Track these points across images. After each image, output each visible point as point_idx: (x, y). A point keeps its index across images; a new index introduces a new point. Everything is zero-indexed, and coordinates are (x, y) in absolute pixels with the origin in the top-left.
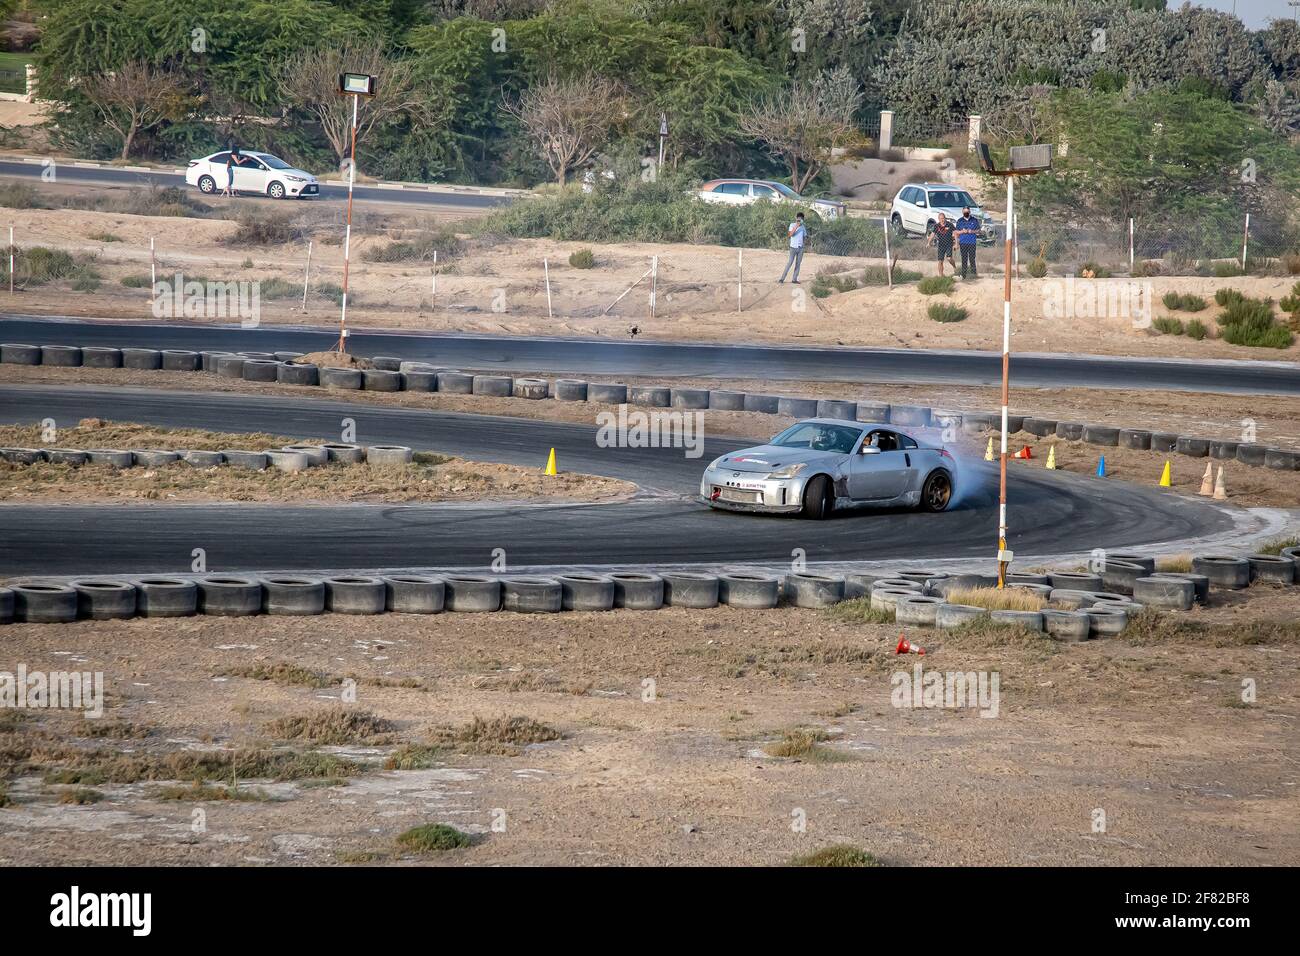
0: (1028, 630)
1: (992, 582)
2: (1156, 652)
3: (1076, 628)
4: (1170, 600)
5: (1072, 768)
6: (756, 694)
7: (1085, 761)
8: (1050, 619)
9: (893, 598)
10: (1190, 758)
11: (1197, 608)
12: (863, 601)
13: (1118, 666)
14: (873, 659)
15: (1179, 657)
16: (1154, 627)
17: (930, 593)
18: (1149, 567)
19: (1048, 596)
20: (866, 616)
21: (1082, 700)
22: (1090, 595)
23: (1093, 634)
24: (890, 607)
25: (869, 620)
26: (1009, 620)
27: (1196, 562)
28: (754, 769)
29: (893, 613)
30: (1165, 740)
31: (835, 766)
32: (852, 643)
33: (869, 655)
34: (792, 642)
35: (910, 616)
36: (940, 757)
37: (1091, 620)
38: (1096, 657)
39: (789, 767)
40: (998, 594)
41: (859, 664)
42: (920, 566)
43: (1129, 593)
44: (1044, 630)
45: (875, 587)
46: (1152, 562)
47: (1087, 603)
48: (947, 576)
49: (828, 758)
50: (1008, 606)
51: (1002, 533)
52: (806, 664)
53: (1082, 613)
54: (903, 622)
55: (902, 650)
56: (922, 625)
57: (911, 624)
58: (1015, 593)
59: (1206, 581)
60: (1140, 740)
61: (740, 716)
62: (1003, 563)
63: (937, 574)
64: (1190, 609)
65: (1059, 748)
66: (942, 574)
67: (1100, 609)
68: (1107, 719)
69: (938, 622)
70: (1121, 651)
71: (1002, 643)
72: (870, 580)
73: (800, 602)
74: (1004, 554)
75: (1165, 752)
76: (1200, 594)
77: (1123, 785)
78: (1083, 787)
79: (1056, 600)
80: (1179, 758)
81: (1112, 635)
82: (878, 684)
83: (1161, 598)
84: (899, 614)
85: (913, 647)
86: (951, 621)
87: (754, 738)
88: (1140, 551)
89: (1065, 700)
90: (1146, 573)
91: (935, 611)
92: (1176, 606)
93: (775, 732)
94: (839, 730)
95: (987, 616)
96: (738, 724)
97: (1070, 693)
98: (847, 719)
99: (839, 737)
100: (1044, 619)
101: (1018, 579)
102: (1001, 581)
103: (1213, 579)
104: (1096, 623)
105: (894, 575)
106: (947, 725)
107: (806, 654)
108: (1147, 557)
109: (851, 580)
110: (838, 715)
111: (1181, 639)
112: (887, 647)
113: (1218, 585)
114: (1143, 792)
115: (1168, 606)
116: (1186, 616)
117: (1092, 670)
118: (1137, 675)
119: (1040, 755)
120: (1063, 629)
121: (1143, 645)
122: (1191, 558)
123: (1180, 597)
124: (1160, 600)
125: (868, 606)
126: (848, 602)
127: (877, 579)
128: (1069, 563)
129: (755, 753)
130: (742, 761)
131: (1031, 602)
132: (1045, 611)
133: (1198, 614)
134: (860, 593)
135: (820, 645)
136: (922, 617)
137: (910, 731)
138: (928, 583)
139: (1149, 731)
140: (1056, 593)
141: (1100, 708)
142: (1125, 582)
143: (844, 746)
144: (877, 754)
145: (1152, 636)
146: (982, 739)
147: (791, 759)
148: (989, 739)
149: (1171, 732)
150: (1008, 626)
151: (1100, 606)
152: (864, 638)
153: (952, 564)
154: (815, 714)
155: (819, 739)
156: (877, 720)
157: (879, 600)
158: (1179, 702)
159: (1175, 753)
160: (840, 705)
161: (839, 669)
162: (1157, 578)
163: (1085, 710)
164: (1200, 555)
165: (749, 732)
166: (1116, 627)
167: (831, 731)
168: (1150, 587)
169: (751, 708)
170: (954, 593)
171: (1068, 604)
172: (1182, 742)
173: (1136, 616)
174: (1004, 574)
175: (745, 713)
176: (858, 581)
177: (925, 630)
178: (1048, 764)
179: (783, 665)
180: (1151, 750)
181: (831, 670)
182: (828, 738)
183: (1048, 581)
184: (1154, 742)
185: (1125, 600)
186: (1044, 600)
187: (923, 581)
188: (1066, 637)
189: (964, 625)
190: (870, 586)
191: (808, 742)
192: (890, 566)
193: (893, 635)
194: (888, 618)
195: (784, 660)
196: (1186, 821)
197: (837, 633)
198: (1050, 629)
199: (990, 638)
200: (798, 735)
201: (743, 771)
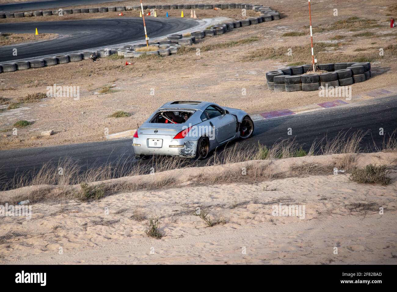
0: (155, 55)
1: (145, 45)
2: (185, 56)
3: (166, 53)
4: (187, 43)
5: (170, 85)
6: (94, 79)
7: (173, 83)
8: (160, 52)
9: (123, 52)
10: (196, 79)
11: (193, 44)
12: (116, 54)
13: (177, 60)
14: (120, 67)
15: (191, 56)
16: (184, 50)
17: (132, 50)
18: (181, 36)
19: (159, 47)
20: (117, 58)
21: (170, 69)
22: (168, 45)
23: (170, 54)
24: (123, 55)
25: (118, 58)
26: (151, 54)
27: (192, 34)
28: (96, 97)
29: (123, 56)
30: (190, 76)
31: (115, 93)
32: (115, 64)
33: (119, 67)
34: (101, 66)
35: (128, 56)
36: (139, 87)
37: (169, 51)
38: (172, 59)
39: (104, 95)
40: (147, 48)
41: (117, 69)
42: (128, 44)
43: (177, 43)
44: (159, 55)
45: (119, 50)
46: (181, 35)
47: (168, 47)
48: (135, 46)
49: (113, 92)
50: (150, 50)
51: (146, 33)
52: (105, 71)
53: (167, 49)
54: (126, 58)
55: (127, 64)
56: (131, 58)
57: (128, 58)
58: (151, 47)
59: (195, 38)
60: (184, 77)
61: (91, 85)
62: (147, 41)
63: (133, 45)
64: (192, 45)
65: (166, 81)
66: (134, 45)
67: (171, 48)
68: (176, 73)
69: (134, 56)
70: (178, 57)
71: (150, 59)
72: (117, 49)
73: (101, 56)
74: (147, 38)
75: (190, 78)
76: (193, 41)
77: (181, 88)
78: (173, 89)
79: (161, 47)
80: (194, 79)
81: (175, 53)
82: (122, 73)
83: (185, 43)
84: (125, 56)
85: (129, 63)
86: (137, 56)
87: (95, 90)
88: (179, 33)
89: (166, 70)
90: (181, 38)
91: (133, 54)
92: (188, 45)
93: (100, 88)
94: (115, 85)
95: (145, 53)
96: (91, 87)
97: (167, 68)
98: (116, 82)
99: (115, 86)
100: (158, 52)
101: (151, 44)
102: (147, 45)
103: (196, 37)
104: (171, 51)
105: (122, 47)
106: (140, 80)
107: (105, 69)
108: (180, 34)
109: (113, 50)
110: (114, 82)
111: (191, 52)
112: (123, 64)
113: (198, 38)
114: (186, 88)
115: (187, 45)
116: (191, 47)
117: (171, 62)
118: (182, 62)
119: (162, 84)
120: (163, 54)
121: (182, 55)
122: (190, 33)
123: (189, 42)
124: (185, 44)
125: (117, 55)
126: (113, 55)
127: (118, 48)
128: (163, 38)
129: (96, 93)
130: (93, 96)
131: (155, 49)
132: (159, 50)
133: (194, 46)
134: (115, 52)
135: (108, 66)
136: (130, 56)
137: (131, 83)
138: (131, 48)
139: (186, 74)
140: (161, 46)
141: (174, 71)
142: (176, 41)
143: (117, 88)
144: (124, 89)
145: (184, 52)
146: (148, 82)
147: (104, 93)
148: (150, 82)
149: (191, 74)
150: (151, 55)
151: (171, 47)
152: (118, 63)
153: (136, 42)
154: (109, 82)
155: (110, 88)
156: (124, 81)
157: (120, 53)
158: (192, 67)
159: (193, 78)
160: (114, 79)
161: (113, 71)
162: (183, 39)
163: (171, 72)
164: (192, 32)
165: (94, 88)
166: (175, 51)
167: (113, 85)
168: (182, 41)
169: (93, 83)
170: (137, 49)
171: (164, 48)
172: (194, 75)
173: (180, 48)
174: (148, 43)
175: (92, 84)
176: (114, 50)
177: (131, 59)
178: (164, 85)
179: (99, 72)
180: (187, 78)
181: (111, 71)
182: (112, 87)
183: (158, 43)
184: (187, 77)
185: (177, 45)
186: (158, 48)
187: (129, 47)
188: (164, 56)
189: (140, 56)
190: (117, 51)
191: (108, 89)
192: (121, 45)
193: (124, 61)
194: (122, 57)
195: (100, 71)
196: (197, 93)
197: (111, 63)
198: (160, 54)
199: (147, 58)
200: (106, 88)
201: (94, 98)
